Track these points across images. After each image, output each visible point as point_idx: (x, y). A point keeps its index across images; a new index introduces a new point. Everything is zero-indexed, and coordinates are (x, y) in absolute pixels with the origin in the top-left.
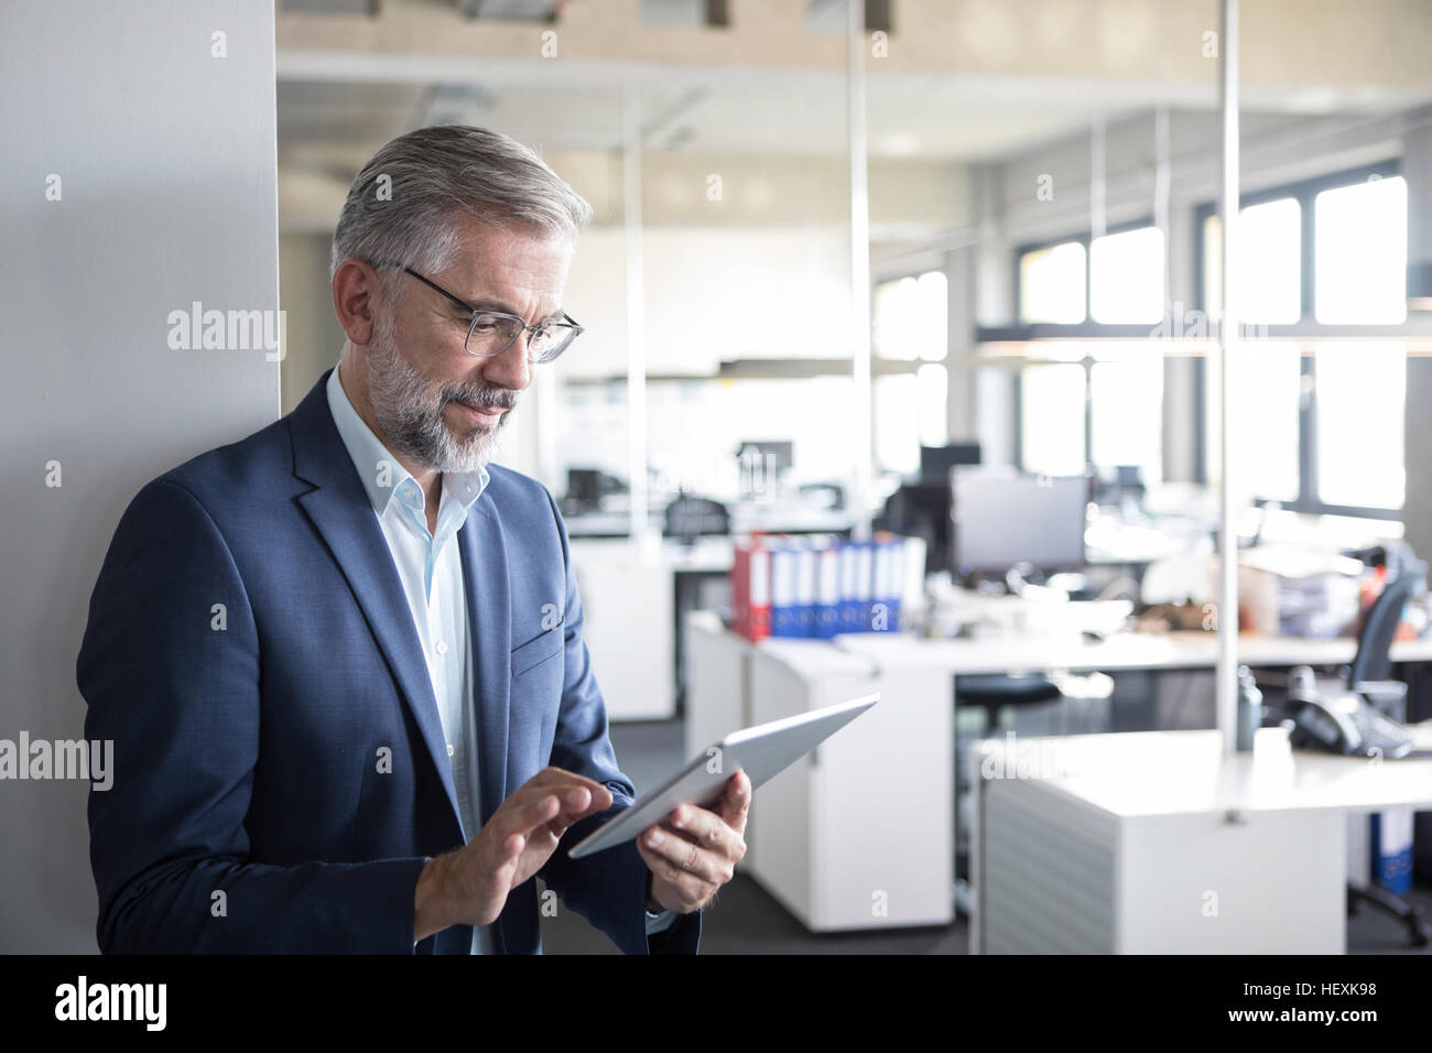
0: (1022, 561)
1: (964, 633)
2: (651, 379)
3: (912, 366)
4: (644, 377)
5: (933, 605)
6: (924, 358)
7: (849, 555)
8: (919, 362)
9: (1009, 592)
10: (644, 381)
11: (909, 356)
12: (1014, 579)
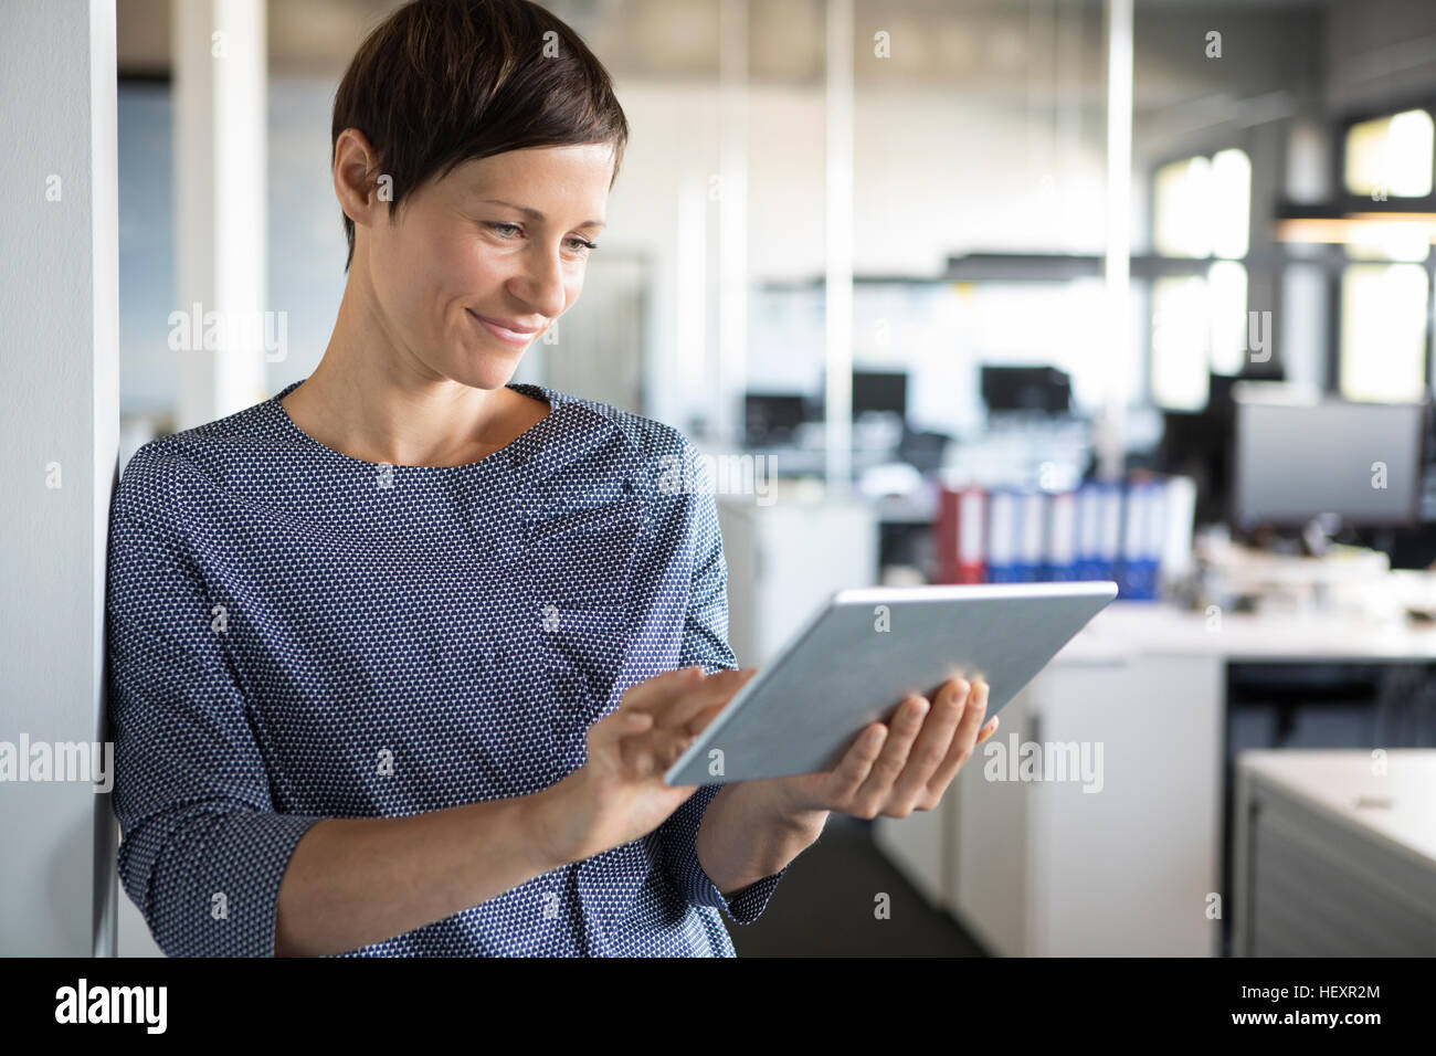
0: (1328, 511)
1: (1244, 605)
2: (862, 281)
3: (1198, 266)
4: (851, 279)
5: (1202, 568)
6: (1218, 253)
7: (1092, 501)
8: (1212, 259)
9: (1306, 552)
10: (849, 284)
11: (1199, 252)
12: (1317, 536)
